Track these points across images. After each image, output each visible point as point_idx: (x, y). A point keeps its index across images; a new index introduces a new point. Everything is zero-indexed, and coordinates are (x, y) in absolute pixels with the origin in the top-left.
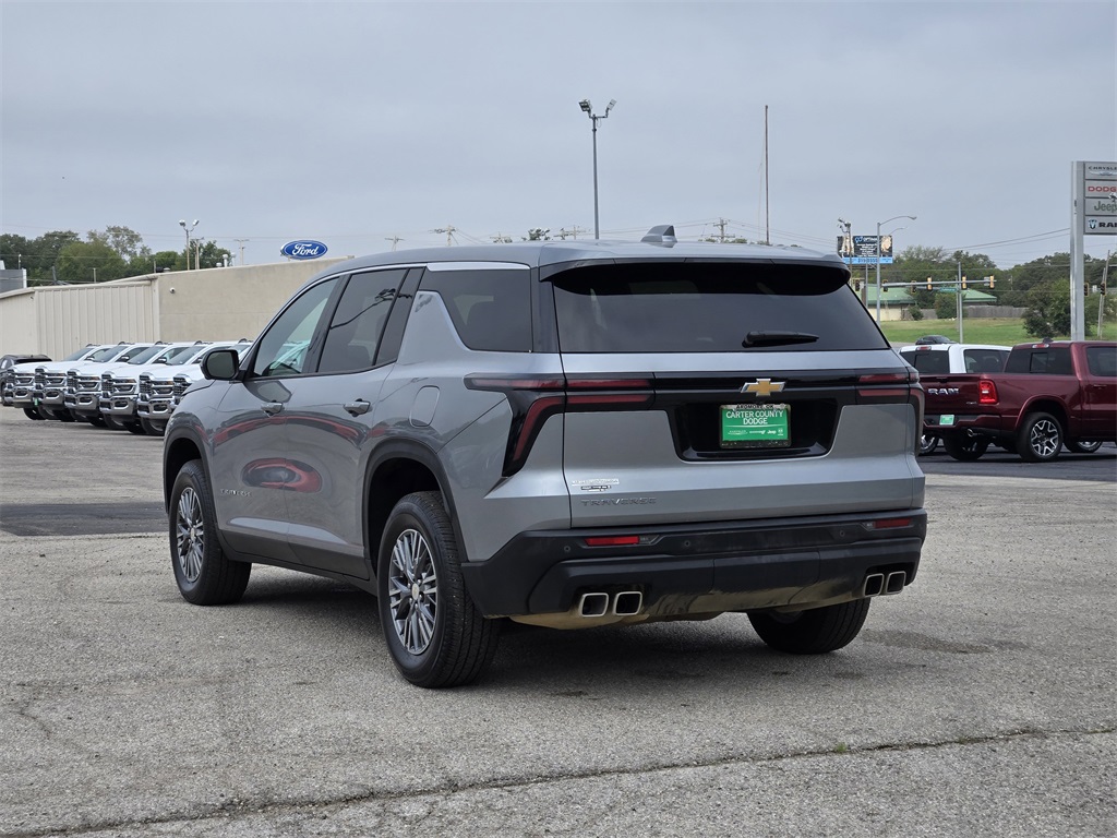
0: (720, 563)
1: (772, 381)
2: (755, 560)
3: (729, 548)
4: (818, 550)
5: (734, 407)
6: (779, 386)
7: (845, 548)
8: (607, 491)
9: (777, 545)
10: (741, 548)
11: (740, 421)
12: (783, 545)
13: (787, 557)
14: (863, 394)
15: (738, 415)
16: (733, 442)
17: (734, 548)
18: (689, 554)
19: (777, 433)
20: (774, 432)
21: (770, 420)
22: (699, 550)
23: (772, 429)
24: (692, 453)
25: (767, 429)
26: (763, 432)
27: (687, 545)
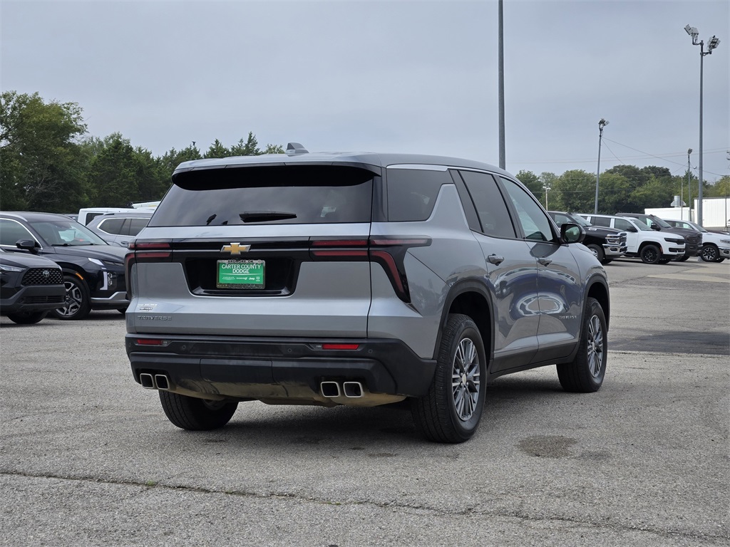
0: (204, 362)
1: (241, 244)
2: (226, 362)
3: (209, 353)
4: (271, 360)
5: (226, 261)
6: (245, 248)
7: (293, 361)
8: (150, 311)
9: (241, 354)
10: (217, 353)
11: (230, 271)
12: (244, 354)
13: (248, 363)
14: (317, 254)
15: (229, 266)
16: (225, 284)
17: (213, 353)
18: (185, 354)
19: (256, 279)
20: (253, 279)
21: (251, 271)
22: (191, 352)
23: (252, 276)
24: (201, 291)
25: (249, 276)
26: (246, 279)
27: (184, 348)
